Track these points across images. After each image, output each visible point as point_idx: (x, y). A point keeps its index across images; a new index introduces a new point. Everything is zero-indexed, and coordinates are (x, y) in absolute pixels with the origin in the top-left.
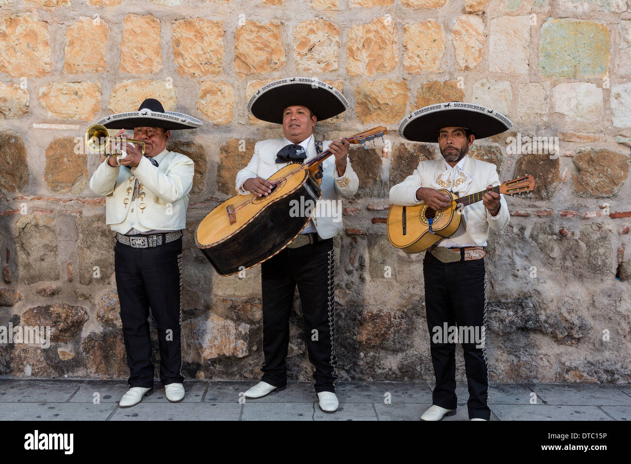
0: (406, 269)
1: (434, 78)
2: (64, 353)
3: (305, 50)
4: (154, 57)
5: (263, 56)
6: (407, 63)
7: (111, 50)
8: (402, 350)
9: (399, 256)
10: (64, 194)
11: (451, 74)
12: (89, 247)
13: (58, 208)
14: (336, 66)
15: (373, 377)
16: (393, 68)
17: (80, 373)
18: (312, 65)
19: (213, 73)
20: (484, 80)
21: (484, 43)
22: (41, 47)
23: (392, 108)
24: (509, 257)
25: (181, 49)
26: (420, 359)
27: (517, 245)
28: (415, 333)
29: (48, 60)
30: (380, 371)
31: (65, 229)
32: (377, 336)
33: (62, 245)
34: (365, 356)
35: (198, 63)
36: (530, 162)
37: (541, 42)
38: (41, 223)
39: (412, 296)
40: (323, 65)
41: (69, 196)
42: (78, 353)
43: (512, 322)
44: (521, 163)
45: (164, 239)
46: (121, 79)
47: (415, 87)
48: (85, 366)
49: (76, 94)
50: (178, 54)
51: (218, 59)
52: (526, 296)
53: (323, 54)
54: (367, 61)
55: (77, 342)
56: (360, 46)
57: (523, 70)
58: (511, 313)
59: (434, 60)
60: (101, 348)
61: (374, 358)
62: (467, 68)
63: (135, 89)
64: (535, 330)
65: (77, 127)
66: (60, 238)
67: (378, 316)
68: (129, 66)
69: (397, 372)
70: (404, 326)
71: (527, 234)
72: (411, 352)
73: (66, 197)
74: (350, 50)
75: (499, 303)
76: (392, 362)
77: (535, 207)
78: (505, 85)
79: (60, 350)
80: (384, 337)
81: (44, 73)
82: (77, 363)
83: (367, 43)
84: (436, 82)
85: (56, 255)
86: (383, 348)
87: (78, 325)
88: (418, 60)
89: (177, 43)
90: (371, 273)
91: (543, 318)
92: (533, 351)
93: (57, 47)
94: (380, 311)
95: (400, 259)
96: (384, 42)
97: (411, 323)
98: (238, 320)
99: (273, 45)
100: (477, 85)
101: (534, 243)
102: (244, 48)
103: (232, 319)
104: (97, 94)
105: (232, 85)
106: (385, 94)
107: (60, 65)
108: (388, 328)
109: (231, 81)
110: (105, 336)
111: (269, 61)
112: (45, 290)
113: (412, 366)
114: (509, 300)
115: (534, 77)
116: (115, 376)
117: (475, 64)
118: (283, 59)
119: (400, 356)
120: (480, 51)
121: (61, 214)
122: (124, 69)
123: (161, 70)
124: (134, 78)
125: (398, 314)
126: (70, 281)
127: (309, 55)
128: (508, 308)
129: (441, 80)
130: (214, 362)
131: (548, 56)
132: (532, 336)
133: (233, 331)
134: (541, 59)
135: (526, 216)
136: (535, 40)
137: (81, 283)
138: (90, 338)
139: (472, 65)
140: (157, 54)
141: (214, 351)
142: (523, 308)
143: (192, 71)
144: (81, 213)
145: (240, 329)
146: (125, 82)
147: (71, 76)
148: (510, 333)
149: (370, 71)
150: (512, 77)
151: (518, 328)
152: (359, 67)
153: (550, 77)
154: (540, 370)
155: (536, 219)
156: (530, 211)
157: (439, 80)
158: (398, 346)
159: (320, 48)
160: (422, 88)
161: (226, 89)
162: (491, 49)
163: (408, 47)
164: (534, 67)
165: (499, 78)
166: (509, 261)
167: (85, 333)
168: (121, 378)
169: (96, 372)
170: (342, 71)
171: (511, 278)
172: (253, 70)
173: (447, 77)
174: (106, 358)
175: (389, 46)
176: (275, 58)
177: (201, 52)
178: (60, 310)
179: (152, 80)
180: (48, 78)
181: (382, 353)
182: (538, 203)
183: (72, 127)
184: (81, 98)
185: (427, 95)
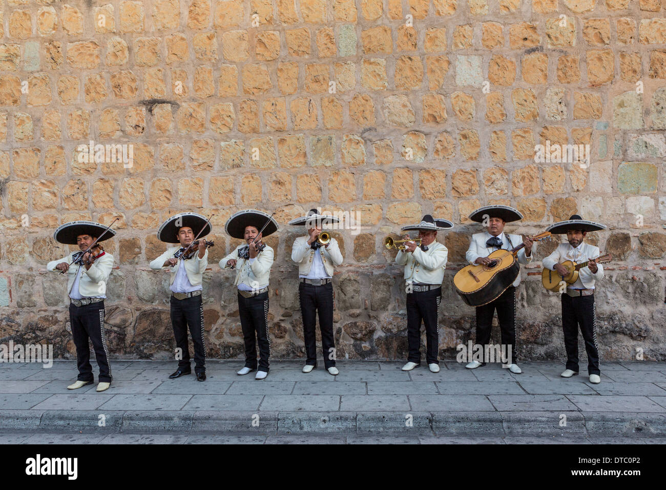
0: (547, 299)
1: (560, 196)
2: (365, 347)
3: (490, 184)
4: (409, 189)
5: (467, 187)
6: (545, 188)
7: (387, 187)
8: (546, 344)
9: (543, 293)
10: (364, 263)
11: (569, 193)
12: (377, 291)
13: (361, 270)
14: (506, 191)
15: (531, 358)
16: (537, 192)
17: (374, 357)
18: (493, 191)
19: (441, 197)
20: (588, 197)
21: (587, 176)
22: (351, 186)
23: (537, 213)
24: (604, 292)
25: (423, 185)
26: (557, 349)
27: (608, 286)
28: (553, 335)
29: (354, 193)
30: (535, 355)
31: (364, 281)
32: (532, 336)
33: (362, 290)
34: (527, 347)
35: (432, 192)
36: (614, 241)
37: (619, 175)
38: (352, 278)
39: (550, 314)
40: (499, 191)
41: (366, 264)
42: (372, 347)
43: (607, 328)
44: (609, 241)
45: (429, 288)
46: (392, 202)
47: (550, 202)
48: (376, 354)
49: (369, 210)
50: (422, 188)
51: (443, 190)
52: (615, 314)
53: (499, 185)
54: (523, 188)
55: (371, 341)
56: (519, 180)
57: (609, 190)
58: (606, 323)
59: (560, 187)
60: (385, 344)
61: (531, 348)
62: (578, 190)
63: (399, 206)
64: (619, 333)
65: (370, 227)
66: (362, 286)
67: (533, 326)
68: (396, 195)
69: (544, 356)
70: (547, 331)
71: (614, 279)
72: (551, 345)
73: (364, 265)
74: (514, 183)
75: (599, 318)
76: (541, 350)
77: (618, 265)
78: (600, 199)
79: (363, 345)
80: (536, 337)
81: (353, 200)
82: (372, 352)
83: (523, 178)
84: (561, 198)
85: (359, 295)
86: (536, 343)
87: (372, 332)
88: (551, 187)
89: (422, 182)
90: (527, 302)
91: (624, 325)
92: (620, 344)
93: (359, 186)
94: (534, 323)
95: (543, 294)
96: (532, 178)
97: (551, 329)
98: (457, 329)
99: (472, 182)
100: (584, 199)
101: (618, 285)
102: (458, 183)
103: (454, 328)
104: (380, 210)
105: (451, 203)
106: (533, 205)
107: (361, 196)
108: (539, 332)
109: (450, 201)
110: (387, 338)
111: (470, 190)
112: (354, 314)
113: (553, 352)
114: (605, 316)
115: (615, 194)
116: (393, 359)
117: (582, 188)
118: (478, 189)
119: (545, 347)
120: (585, 181)
121: (362, 274)
122: (394, 196)
123: (413, 197)
124: (399, 201)
125: (544, 324)
126: (366, 309)
127: (492, 186)
128: (604, 321)
129: (564, 197)
130: (445, 351)
131: (623, 182)
132: (618, 335)
133: (455, 335)
134: (619, 184)
135: (613, 270)
136: (616, 174)
137: (372, 310)
138: (379, 339)
139: (581, 188)
140: (411, 188)
141: (445, 345)
142: (613, 320)
143: (430, 196)
144: (372, 273)
145: (458, 333)
146: (394, 203)
147: (366, 201)
148: (606, 334)
149: (525, 193)
150: (603, 194)
151: (610, 332)
152: (519, 192)
153: (624, 194)
154: (623, 354)
155: (618, 272)
156: (615, 267)
157: (563, 197)
158: (544, 342)
159: (497, 182)
160: (553, 202)
161: (448, 205)
162: (591, 179)
163: (546, 180)
164: (615, 189)
165: (596, 195)
166: (604, 294)
167: (376, 336)
168: (396, 360)
169: (383, 357)
170: (510, 194)
171: (605, 304)
172: (462, 195)
173: (567, 196)
174: (388, 349)
175: (535, 180)
176: (474, 188)
177: (434, 186)
178: (362, 324)
179: (409, 202)
180: (355, 202)
181: (535, 346)
182: (620, 263)
183: (367, 228)
184: (372, 212)
185: (556, 206)
